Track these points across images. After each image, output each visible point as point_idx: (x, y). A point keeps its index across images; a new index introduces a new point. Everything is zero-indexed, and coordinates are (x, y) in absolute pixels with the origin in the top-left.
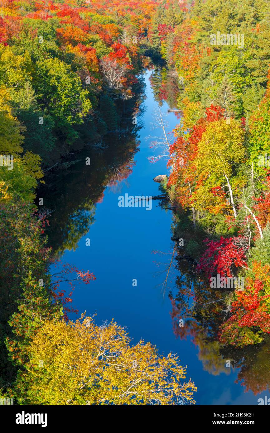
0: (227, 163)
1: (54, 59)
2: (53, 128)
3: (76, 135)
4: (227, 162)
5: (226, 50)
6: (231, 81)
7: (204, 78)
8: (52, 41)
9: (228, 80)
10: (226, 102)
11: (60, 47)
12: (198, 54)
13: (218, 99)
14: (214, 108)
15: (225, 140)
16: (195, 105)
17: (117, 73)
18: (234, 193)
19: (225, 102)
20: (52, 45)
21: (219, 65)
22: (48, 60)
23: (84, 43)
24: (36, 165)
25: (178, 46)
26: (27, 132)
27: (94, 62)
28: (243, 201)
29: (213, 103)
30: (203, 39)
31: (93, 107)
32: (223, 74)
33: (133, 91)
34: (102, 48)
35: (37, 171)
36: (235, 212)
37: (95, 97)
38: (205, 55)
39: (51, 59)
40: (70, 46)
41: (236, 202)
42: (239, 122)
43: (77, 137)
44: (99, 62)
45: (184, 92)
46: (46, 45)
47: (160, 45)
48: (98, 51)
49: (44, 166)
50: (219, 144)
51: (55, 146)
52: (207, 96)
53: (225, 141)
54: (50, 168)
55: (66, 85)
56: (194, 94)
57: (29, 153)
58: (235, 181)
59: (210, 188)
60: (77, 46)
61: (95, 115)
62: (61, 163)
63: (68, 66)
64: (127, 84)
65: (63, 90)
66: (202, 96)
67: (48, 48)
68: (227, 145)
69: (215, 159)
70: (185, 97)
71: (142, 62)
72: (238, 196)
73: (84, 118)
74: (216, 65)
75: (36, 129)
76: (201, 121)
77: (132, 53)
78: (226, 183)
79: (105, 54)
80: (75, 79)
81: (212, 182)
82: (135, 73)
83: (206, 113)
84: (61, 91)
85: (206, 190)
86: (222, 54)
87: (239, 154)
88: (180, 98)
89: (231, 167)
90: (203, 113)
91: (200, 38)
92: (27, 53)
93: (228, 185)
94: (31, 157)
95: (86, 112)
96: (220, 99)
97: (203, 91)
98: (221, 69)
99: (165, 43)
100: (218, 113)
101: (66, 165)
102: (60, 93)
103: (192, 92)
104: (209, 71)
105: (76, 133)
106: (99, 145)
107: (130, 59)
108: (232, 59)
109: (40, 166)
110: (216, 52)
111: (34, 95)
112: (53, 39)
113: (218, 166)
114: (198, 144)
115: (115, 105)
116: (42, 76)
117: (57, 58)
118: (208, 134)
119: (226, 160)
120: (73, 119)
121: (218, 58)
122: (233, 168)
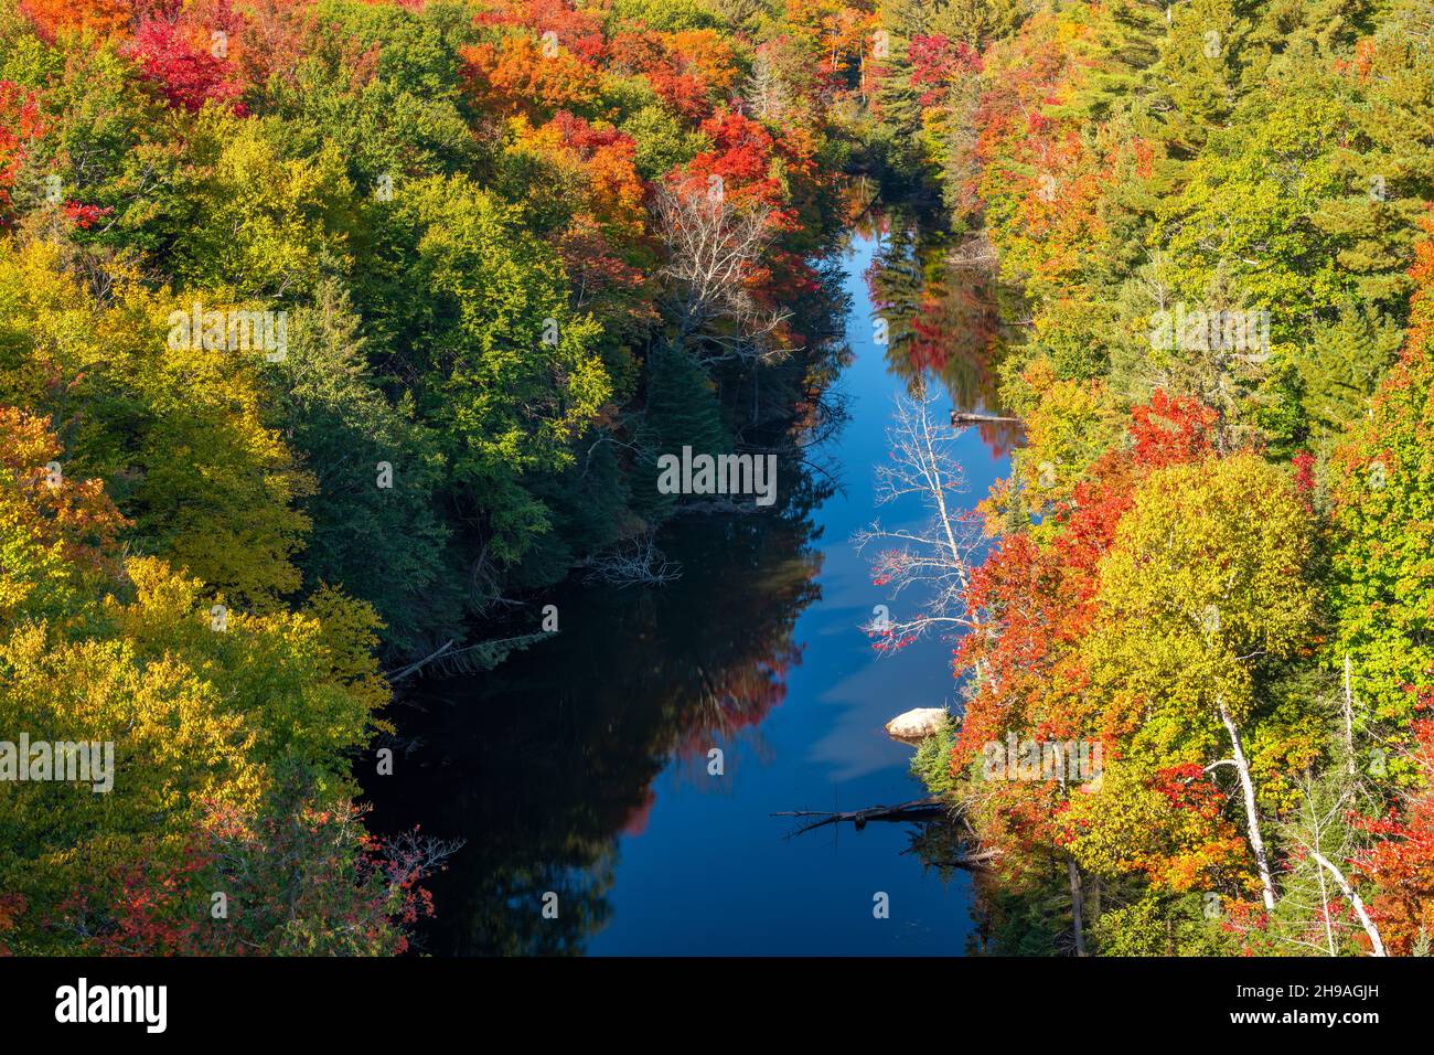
0: (1230, 657)
1: (448, 178)
2: (436, 482)
3: (538, 516)
4: (1234, 649)
5: (1225, 152)
6: (1249, 290)
7: (1123, 276)
8: (440, 100)
9: (1233, 284)
10: (1225, 382)
11: (474, 128)
12: (1094, 170)
13: (1188, 368)
14: (1168, 408)
15: (1221, 550)
16: (1080, 392)
17: (728, 249)
18: (1261, 794)
19: (1221, 384)
20: (442, 118)
21: (1194, 217)
22: (424, 181)
23: (581, 111)
24: (356, 651)
25: (1002, 133)
26: (319, 497)
27: (628, 196)
28: (1305, 835)
29: (1163, 382)
30: (1117, 104)
31: (617, 394)
32: (1211, 261)
33: (794, 326)
34: (660, 135)
35: (361, 677)
36: (1269, 886)
37: (627, 350)
38: (1128, 171)
39: (438, 180)
40: (519, 123)
41: (1271, 837)
42: (1284, 474)
43: (543, 526)
44: (649, 195)
45: (1033, 336)
46: (418, 114)
47: (919, 128)
48: (645, 146)
49: (389, 657)
50: (1193, 567)
51: (443, 568)
52: (1133, 356)
53: (1222, 557)
54: (416, 667)
55: (499, 291)
56: (1075, 346)
57: (330, 594)
58: (1268, 742)
59: (1152, 770)
60: (554, 123)
61: (621, 433)
62: (463, 645)
63: (511, 208)
64: (770, 293)
65: (487, 317)
66: (1114, 355)
67: (424, 131)
68: (1232, 572)
69: (1178, 635)
70: (1033, 355)
71: (835, 202)
72: (1283, 811)
73: (576, 446)
74: (1179, 217)
75: (362, 484)
76: (1111, 468)
77: (792, 158)
78: (1224, 745)
79: (674, 157)
80: (542, 267)
81: (1162, 740)
82: (806, 246)
83: (1133, 429)
84: (475, 321)
85: (1135, 778)
86: (1203, 168)
87: (1287, 614)
88: (1011, 360)
89: (1251, 673)
90: (1117, 429)
91: (1103, 97)
92: (332, 151)
93: (1237, 759)
94: (337, 612)
95: (585, 417)
96: (1197, 369)
97: (1118, 332)
98: (1201, 238)
99: (941, 118)
100: (1188, 430)
101: (487, 655)
102: (472, 327)
103: (1069, 333)
104: (1149, 241)
105: (538, 508)
106: (637, 568)
107: (785, 185)
108: (1252, 193)
109: (376, 653)
110: (1175, 162)
111: (355, 336)
112: (443, 90)
113: (1193, 668)
114: (1098, 565)
115: (712, 387)
116: (393, 252)
117: (463, 171)
118: (1146, 517)
119: (1226, 641)
120: (523, 446)
121: (1188, 189)
122: (1261, 678)
